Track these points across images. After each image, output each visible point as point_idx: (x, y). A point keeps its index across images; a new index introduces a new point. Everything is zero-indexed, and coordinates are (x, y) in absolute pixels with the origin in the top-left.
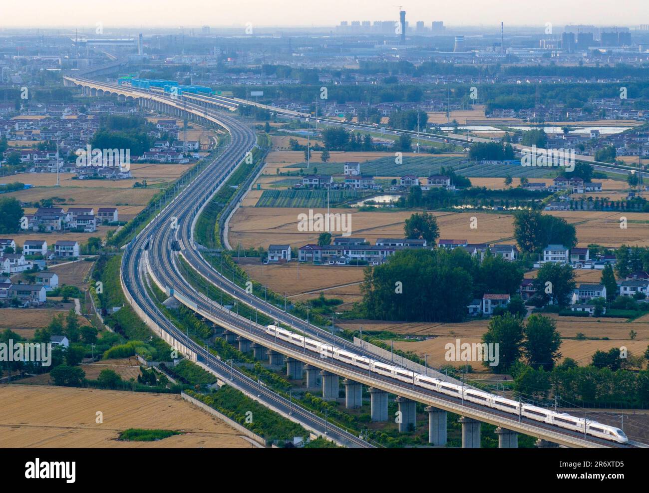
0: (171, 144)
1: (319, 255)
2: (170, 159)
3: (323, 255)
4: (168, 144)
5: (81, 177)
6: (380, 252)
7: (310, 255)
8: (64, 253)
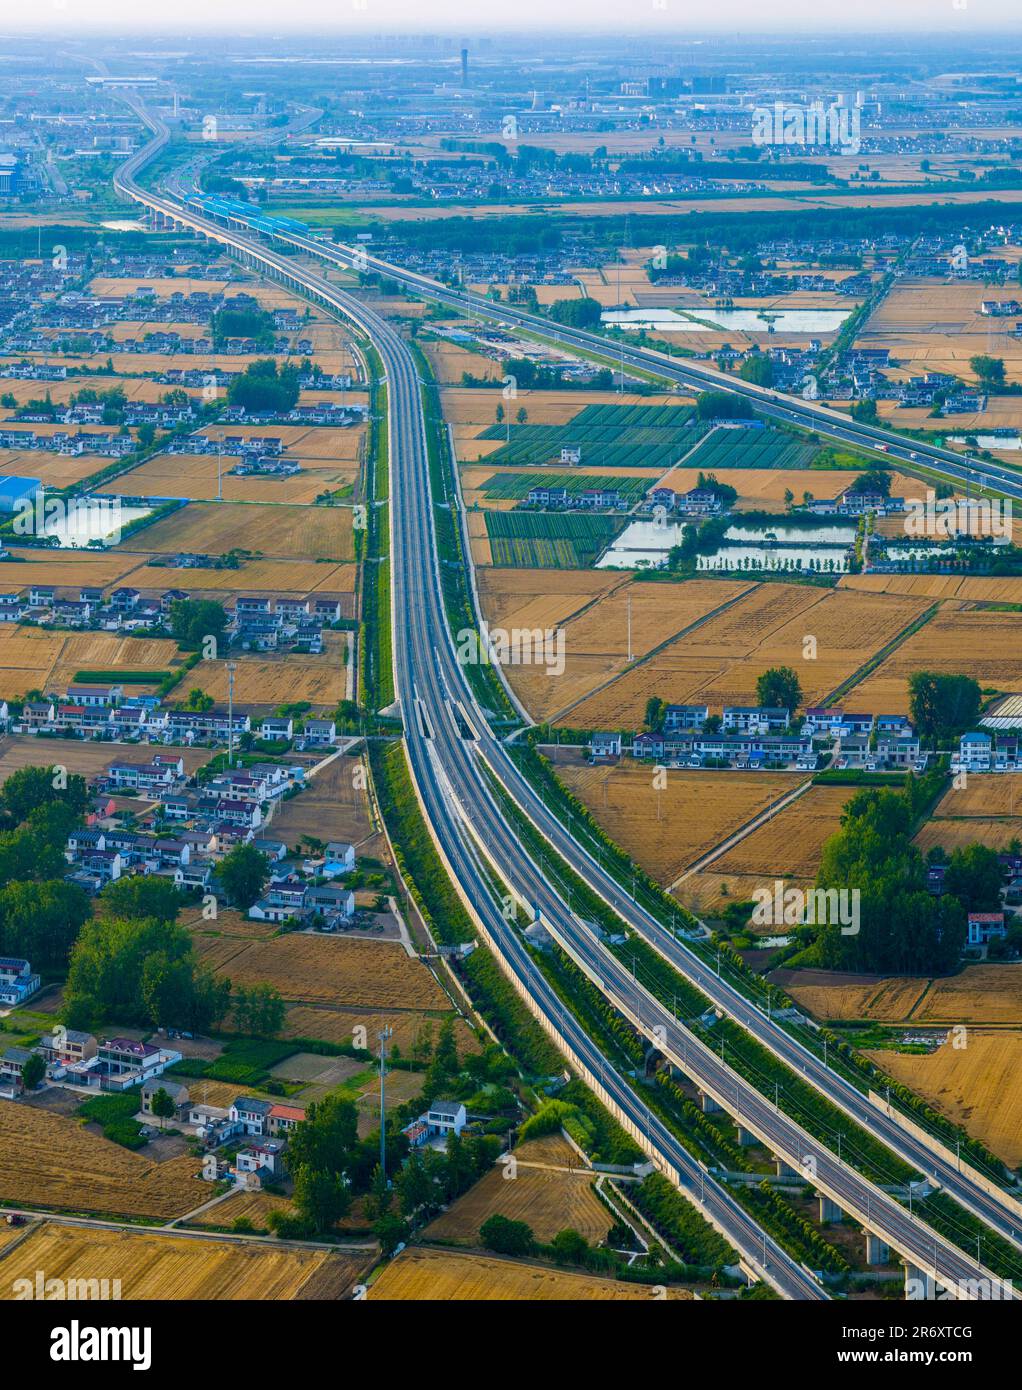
0: (316, 379)
1: (660, 749)
2: (329, 418)
3: (666, 749)
4: (313, 378)
5: (240, 472)
6: (743, 747)
7: (649, 749)
8: (317, 739)
